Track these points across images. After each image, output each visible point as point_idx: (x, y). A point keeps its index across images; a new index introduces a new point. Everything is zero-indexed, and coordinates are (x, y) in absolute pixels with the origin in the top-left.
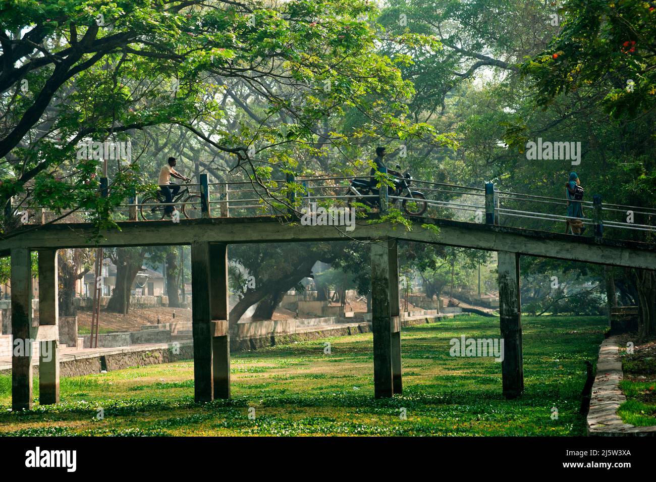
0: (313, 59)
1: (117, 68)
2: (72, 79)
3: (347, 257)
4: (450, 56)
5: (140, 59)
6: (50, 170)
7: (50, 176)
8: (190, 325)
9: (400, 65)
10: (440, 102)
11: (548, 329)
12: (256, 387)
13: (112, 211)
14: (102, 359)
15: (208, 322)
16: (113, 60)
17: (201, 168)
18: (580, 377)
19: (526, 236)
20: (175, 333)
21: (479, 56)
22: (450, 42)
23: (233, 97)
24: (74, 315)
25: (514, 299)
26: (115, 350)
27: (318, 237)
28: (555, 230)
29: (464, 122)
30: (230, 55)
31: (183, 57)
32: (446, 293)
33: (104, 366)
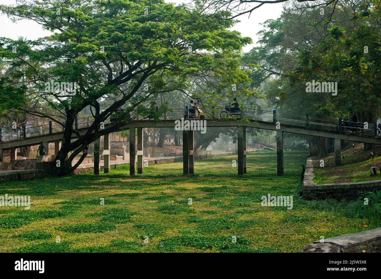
0: (221, 71)
1: (162, 73)
2: (149, 77)
3: (230, 132)
4: (263, 71)
5: (168, 71)
6: (141, 104)
7: (141, 106)
8: (182, 151)
9: (248, 73)
10: (259, 85)
11: (291, 155)
12: (202, 170)
13: (160, 116)
14: (156, 161)
15: (188, 151)
16: (160, 71)
17: (186, 104)
18: (300, 169)
19: (286, 126)
20: (177, 154)
21: (271, 71)
22: (263, 67)
23: (196, 83)
24: (147, 147)
25: (281, 145)
26: (159, 158)
27: (221, 125)
28: (294, 124)
29: (266, 91)
30: (196, 69)
31: (182, 70)
32: (259, 143)
33: (156, 163)
